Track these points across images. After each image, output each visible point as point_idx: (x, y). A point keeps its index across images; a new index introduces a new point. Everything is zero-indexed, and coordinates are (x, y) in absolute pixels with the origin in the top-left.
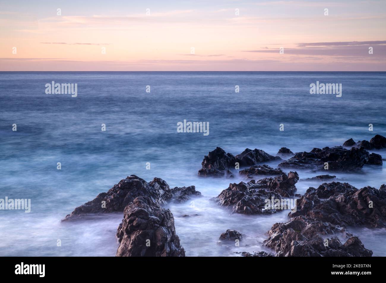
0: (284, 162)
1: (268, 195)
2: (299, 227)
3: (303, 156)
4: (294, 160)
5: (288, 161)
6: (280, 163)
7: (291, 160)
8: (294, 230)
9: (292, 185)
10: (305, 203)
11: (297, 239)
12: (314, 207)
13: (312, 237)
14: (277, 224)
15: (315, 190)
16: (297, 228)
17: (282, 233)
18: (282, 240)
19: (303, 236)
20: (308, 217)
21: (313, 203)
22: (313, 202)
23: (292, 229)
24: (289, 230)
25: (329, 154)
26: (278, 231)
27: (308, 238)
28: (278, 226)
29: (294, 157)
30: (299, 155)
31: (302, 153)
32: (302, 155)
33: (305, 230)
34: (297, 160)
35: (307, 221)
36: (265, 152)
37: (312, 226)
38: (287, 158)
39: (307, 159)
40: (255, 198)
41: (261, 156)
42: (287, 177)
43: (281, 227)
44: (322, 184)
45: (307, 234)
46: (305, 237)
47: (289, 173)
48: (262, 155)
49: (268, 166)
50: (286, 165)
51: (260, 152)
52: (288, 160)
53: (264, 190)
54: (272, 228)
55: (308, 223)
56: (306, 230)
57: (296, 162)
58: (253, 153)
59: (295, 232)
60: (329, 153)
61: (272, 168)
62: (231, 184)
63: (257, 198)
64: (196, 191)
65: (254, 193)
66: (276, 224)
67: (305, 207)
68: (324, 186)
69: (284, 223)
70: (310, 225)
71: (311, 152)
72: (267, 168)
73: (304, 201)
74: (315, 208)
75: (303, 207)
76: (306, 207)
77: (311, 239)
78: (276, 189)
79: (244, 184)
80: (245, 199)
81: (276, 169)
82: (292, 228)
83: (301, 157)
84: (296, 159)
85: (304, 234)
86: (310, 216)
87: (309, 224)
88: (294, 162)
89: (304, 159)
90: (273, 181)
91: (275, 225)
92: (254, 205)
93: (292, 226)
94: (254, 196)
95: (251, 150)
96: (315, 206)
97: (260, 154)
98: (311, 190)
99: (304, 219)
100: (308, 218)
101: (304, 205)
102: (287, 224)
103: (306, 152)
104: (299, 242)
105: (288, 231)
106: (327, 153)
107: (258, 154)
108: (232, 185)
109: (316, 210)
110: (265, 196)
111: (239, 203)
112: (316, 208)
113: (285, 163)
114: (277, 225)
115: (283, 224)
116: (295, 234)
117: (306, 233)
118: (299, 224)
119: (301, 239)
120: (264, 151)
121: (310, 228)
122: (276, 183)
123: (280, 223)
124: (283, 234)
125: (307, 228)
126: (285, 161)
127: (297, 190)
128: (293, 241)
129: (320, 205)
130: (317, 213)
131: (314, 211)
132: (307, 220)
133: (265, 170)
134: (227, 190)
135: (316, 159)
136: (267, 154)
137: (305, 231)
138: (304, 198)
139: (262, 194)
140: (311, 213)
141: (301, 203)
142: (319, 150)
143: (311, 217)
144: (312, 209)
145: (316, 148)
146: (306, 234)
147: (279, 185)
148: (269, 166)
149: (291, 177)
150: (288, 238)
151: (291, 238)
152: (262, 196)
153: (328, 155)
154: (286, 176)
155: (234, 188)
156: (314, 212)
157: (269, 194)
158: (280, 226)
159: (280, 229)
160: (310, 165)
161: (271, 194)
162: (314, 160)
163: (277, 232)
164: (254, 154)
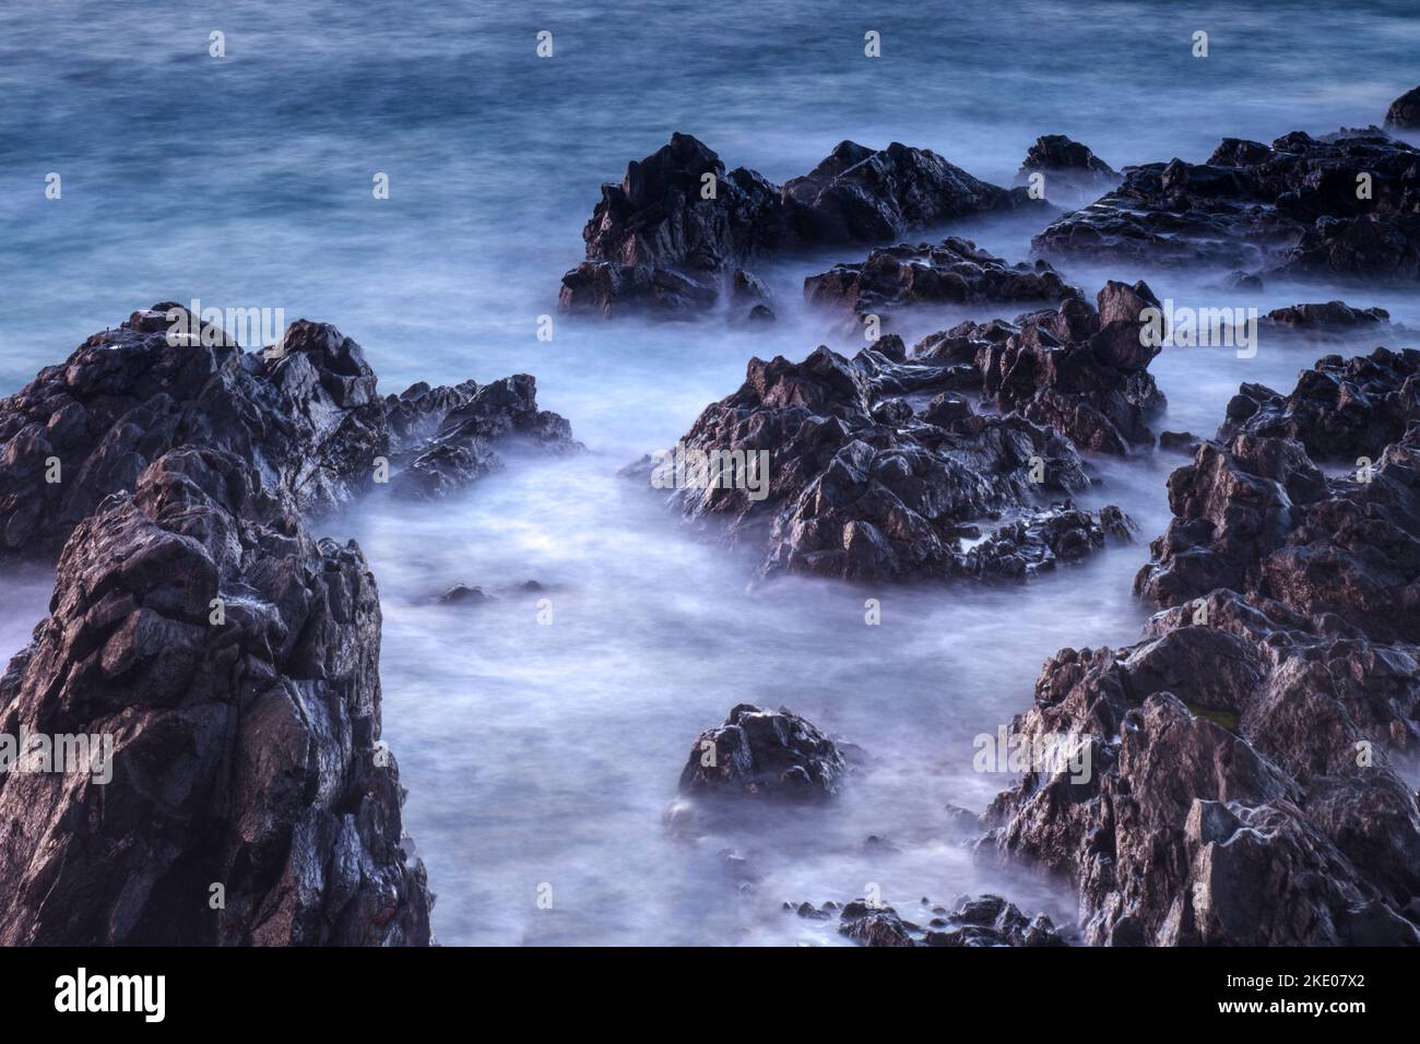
0: (1067, 222)
1: (990, 442)
2: (1224, 686)
3: (1170, 186)
4: (1123, 211)
5: (1090, 214)
6: (1042, 226)
7: (1105, 211)
8: (1191, 704)
9: (1129, 372)
10: (1233, 499)
11: (1223, 784)
12: (1294, 527)
13: (1320, 766)
14: (1069, 656)
15: (1279, 403)
16: (1211, 693)
17: (1109, 737)
18: (1117, 798)
19: (1264, 762)
20: (1267, 603)
21: (1284, 498)
22: (1279, 485)
23: (1176, 703)
24: (1157, 710)
25: (1319, 174)
26: (1083, 714)
27: (1302, 780)
28: (1080, 673)
29: (1122, 193)
30: (1144, 181)
31: (1161, 167)
32: (1166, 181)
33: (1262, 708)
34: (1140, 208)
35: (1270, 633)
36: (949, 160)
37: (1305, 679)
38: (1082, 200)
39: (1195, 203)
40: (910, 457)
41: (929, 187)
42: (1096, 319)
43: (1102, 684)
44: (1317, 366)
45: (1287, 738)
46: (1276, 769)
47: (1103, 292)
48: (932, 182)
49: (972, 246)
50: (1076, 238)
51: (923, 162)
52: (1088, 209)
53: (964, 406)
54: (1040, 689)
55: (1275, 654)
56: (1273, 705)
57: (1136, 219)
58: (881, 167)
59: (1201, 727)
60: (1314, 168)
61: (1000, 261)
62: (755, 364)
63: (926, 460)
64: (540, 409)
65: (899, 426)
66: (1066, 661)
67: (1238, 531)
68: (1331, 376)
69: (1115, 648)
70: (1292, 664)
71: (1210, 162)
72: (969, 257)
73: (1224, 480)
74: (1301, 532)
75: (1221, 525)
76: (1243, 527)
77: (1325, 788)
78: (1037, 395)
79: (836, 363)
80: (848, 467)
81: (1021, 266)
82: (1178, 688)
83: (1159, 195)
84: (1130, 201)
85: (1266, 741)
86: (1280, 596)
87: (1282, 660)
88: (1121, 221)
89: (1181, 205)
90: (1010, 343)
91: (1055, 665)
92: (909, 512)
93: (1171, 679)
94: (906, 448)
95: (866, 152)
96: (1297, 517)
97: (920, 176)
98: (1256, 407)
99: (1244, 615)
100: (1269, 614)
101: (1231, 515)
102: (1137, 656)
103: (1186, 160)
104: (1238, 814)
105: (1152, 713)
106: (1306, 170)
107: (909, 172)
108: (761, 373)
109: (1316, 551)
110: (972, 443)
111: (811, 497)
112: (1312, 536)
113: (1070, 226)
114: (1068, 669)
115: (1109, 663)
116: (1201, 739)
117: (1281, 738)
118: (1217, 660)
119: (1248, 785)
120: (942, 159)
121: (1294, 695)
122: (1030, 358)
123: (1087, 654)
124: (1117, 741)
125: (1274, 694)
126: (1068, 216)
127: (1169, 406)
128: (1196, 802)
129: (1331, 514)
130: (1322, 572)
131: (1297, 557)
132: (1263, 624)
133: (955, 269)
134: (733, 401)
135: (1249, 207)
136: (958, 172)
137: (1266, 718)
138: (1221, 459)
139: (952, 434)
140: (1285, 574)
141: (1205, 493)
142: (1255, 152)
143: (1287, 600)
144: (1283, 544)
145: (1237, 142)
146: (1276, 738)
147: (1050, 369)
148: (977, 249)
149: (1120, 317)
150: (1161, 774)
151: (1183, 776)
152: (952, 446)
153: (1313, 179)
154: (1088, 308)
155: (778, 389)
156: (1299, 562)
157: (996, 434)
158: (1088, 674)
159: (1091, 697)
160: (1219, 242)
161: (1010, 431)
162: (1237, 211)
163: (1077, 727)
164: (890, 173)
